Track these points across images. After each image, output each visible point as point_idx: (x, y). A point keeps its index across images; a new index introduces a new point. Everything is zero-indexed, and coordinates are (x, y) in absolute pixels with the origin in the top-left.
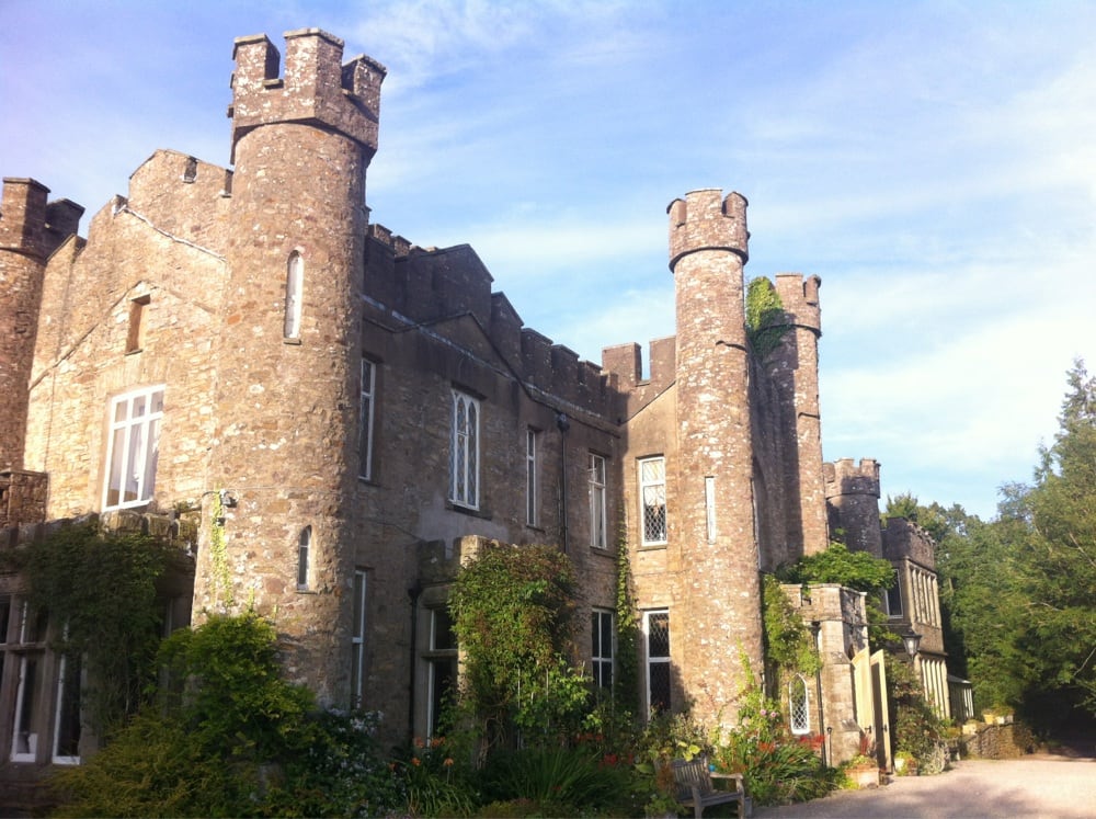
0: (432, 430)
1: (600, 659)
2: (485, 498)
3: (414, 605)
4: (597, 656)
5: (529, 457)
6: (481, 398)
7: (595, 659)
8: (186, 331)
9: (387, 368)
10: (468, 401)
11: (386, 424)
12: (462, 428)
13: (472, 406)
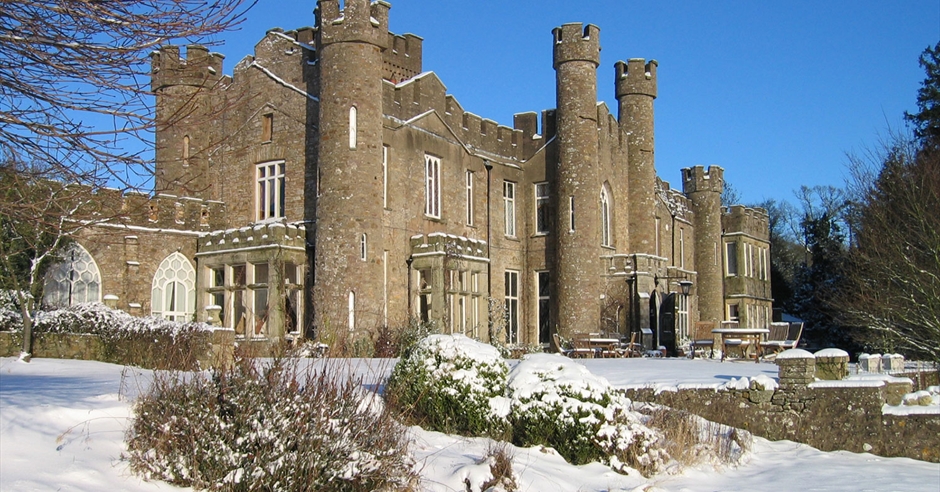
0: (416, 178)
1: (510, 298)
2: (444, 212)
3: (409, 267)
4: (513, 301)
5: (468, 187)
6: (440, 157)
7: (514, 298)
8: (295, 134)
9: (392, 149)
10: (433, 159)
11: (393, 178)
12: (430, 175)
13: (436, 163)
